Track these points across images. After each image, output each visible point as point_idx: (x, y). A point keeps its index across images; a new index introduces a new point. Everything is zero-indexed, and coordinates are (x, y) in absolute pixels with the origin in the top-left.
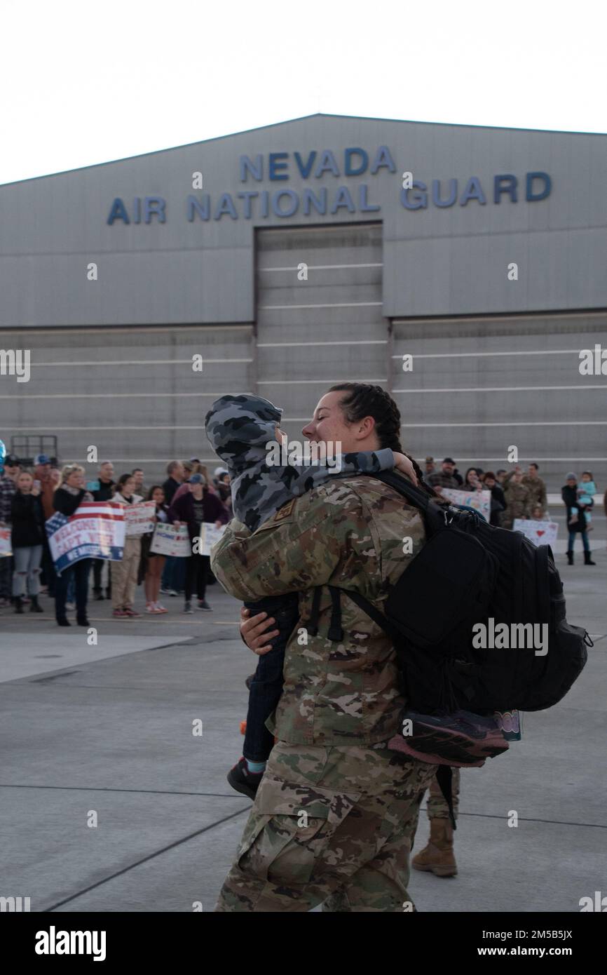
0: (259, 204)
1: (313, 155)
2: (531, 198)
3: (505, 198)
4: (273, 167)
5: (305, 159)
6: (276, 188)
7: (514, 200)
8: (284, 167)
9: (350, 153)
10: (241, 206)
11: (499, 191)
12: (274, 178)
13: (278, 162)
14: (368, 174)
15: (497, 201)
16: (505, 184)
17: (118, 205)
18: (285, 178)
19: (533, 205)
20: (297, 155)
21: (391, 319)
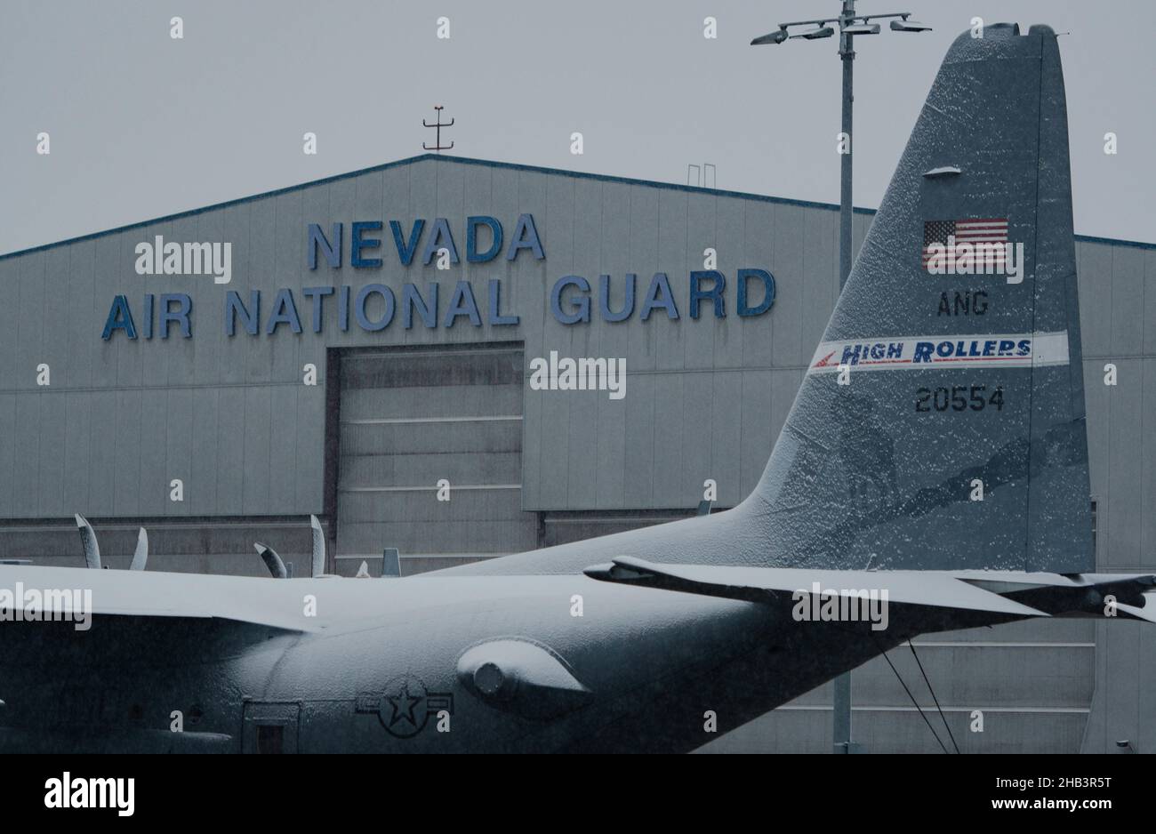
0: (336, 307)
1: (420, 225)
2: (744, 312)
3: (708, 309)
4: (359, 246)
5: (407, 232)
6: (359, 282)
7: (721, 314)
8: (376, 245)
9: (475, 224)
10: (308, 310)
11: (697, 300)
12: (360, 265)
13: (367, 237)
14: (503, 260)
15: (695, 314)
16: (708, 287)
17: (120, 305)
18: (378, 264)
19: (749, 323)
20: (396, 226)
21: (542, 515)
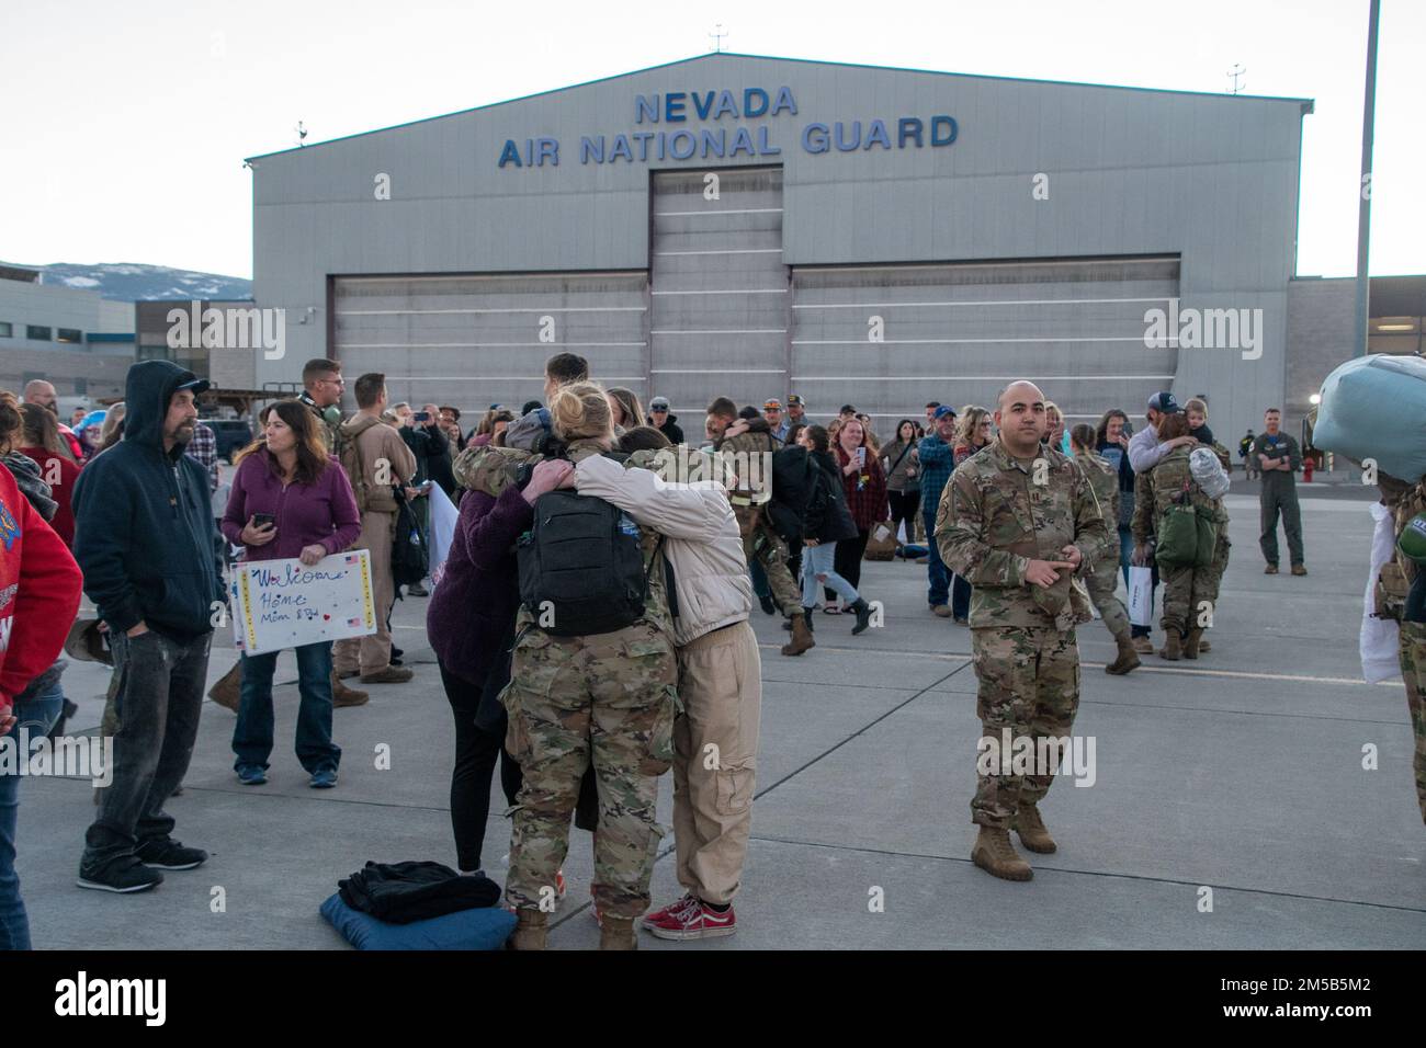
0: (655, 146)
1: (711, 95)
2: (936, 143)
3: (910, 142)
4: (670, 107)
5: (703, 101)
6: (672, 130)
7: (919, 145)
8: (681, 107)
9: (750, 93)
10: (636, 148)
11: (903, 135)
12: (670, 119)
13: (675, 102)
14: (768, 116)
15: (902, 146)
16: (910, 128)
17: (510, 146)
18: (682, 119)
19: (938, 149)
20: (695, 95)
21: (791, 267)
